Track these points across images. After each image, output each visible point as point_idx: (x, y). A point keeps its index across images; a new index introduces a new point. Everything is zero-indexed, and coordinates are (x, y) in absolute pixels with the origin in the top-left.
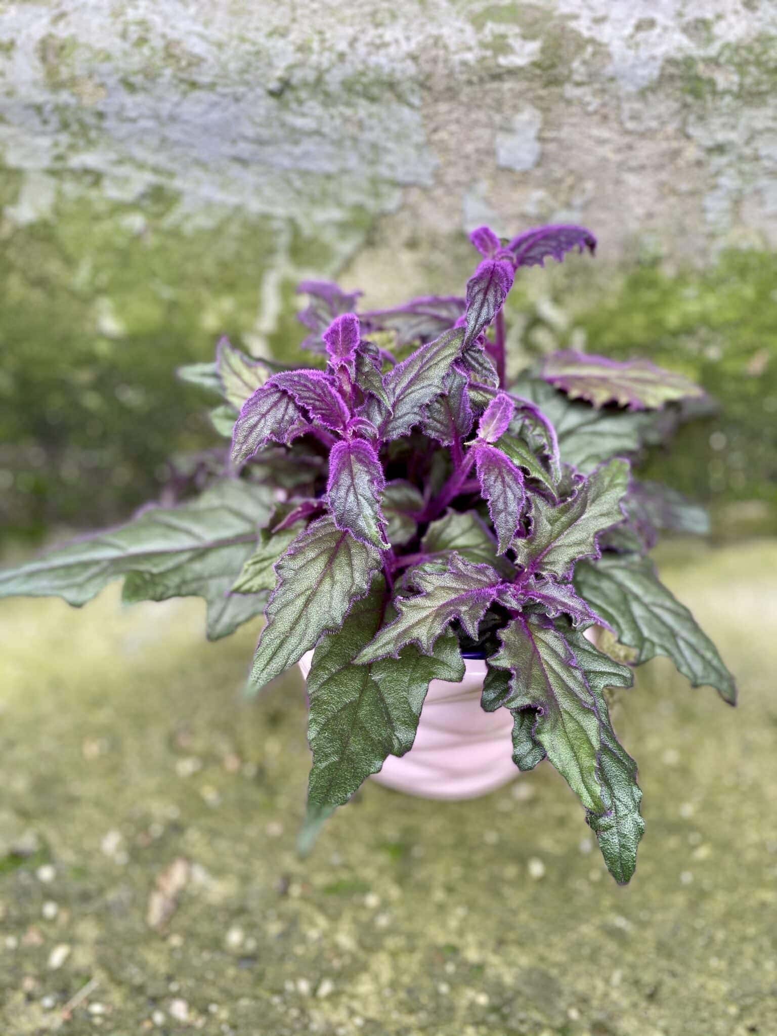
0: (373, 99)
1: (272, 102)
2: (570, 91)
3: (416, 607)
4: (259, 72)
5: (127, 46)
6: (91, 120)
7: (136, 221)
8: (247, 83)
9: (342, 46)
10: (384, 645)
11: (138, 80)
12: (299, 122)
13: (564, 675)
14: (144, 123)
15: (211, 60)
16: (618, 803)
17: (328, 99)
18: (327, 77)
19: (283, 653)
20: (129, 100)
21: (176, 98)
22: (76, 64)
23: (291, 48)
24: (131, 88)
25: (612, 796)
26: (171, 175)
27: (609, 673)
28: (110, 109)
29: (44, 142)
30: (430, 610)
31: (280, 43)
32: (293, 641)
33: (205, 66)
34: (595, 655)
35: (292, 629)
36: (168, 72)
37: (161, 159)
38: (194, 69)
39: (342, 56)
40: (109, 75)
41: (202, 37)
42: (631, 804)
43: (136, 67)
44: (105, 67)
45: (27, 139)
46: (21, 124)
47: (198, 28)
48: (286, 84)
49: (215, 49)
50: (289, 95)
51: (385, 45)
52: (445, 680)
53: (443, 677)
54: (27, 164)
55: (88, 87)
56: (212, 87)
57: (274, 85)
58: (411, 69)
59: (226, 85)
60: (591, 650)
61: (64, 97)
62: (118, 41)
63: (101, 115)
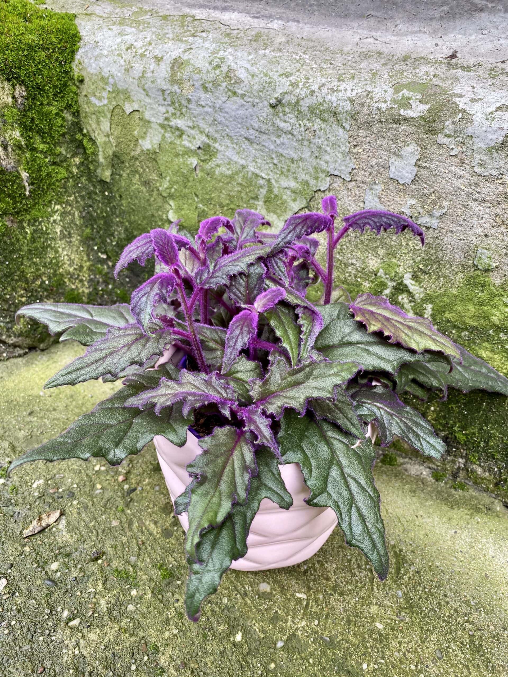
0: (324, 120)
1: (271, 110)
2: (441, 139)
3: (168, 386)
4: (268, 93)
5: (210, 68)
6: (184, 102)
7: (194, 161)
8: (260, 98)
9: (315, 87)
10: (140, 400)
11: (209, 86)
12: (282, 125)
13: (238, 472)
14: (207, 109)
15: (246, 82)
16: (210, 560)
17: (300, 115)
18: (302, 103)
19: (79, 373)
20: (203, 95)
21: (224, 99)
22: (185, 73)
23: (288, 83)
24: (206, 89)
25: (210, 555)
26: (215, 140)
27: (274, 491)
28: (194, 99)
29: (163, 109)
30: (174, 391)
31: (284, 80)
32: (88, 369)
33: (242, 85)
34: (276, 479)
35: (92, 363)
36: (224, 84)
37: (211, 130)
38: (236, 85)
39: (312, 92)
40: (197, 81)
41: (247, 70)
42: (218, 566)
43: (210, 79)
44: (196, 77)
45: (155, 106)
46: (155, 98)
47: (248, 66)
48: (279, 102)
49: (250, 77)
50: (279, 108)
51: (338, 91)
52: (169, 440)
53: (168, 437)
54: (153, 119)
55: (187, 85)
56: (243, 96)
57: (273, 101)
58: (348, 106)
59: (250, 97)
60: (275, 473)
61: (176, 88)
62: (207, 65)
63: (189, 101)
